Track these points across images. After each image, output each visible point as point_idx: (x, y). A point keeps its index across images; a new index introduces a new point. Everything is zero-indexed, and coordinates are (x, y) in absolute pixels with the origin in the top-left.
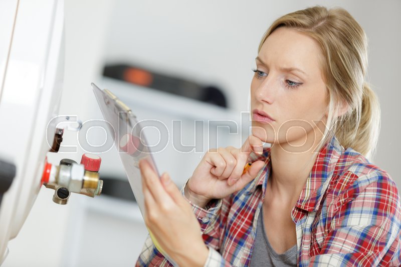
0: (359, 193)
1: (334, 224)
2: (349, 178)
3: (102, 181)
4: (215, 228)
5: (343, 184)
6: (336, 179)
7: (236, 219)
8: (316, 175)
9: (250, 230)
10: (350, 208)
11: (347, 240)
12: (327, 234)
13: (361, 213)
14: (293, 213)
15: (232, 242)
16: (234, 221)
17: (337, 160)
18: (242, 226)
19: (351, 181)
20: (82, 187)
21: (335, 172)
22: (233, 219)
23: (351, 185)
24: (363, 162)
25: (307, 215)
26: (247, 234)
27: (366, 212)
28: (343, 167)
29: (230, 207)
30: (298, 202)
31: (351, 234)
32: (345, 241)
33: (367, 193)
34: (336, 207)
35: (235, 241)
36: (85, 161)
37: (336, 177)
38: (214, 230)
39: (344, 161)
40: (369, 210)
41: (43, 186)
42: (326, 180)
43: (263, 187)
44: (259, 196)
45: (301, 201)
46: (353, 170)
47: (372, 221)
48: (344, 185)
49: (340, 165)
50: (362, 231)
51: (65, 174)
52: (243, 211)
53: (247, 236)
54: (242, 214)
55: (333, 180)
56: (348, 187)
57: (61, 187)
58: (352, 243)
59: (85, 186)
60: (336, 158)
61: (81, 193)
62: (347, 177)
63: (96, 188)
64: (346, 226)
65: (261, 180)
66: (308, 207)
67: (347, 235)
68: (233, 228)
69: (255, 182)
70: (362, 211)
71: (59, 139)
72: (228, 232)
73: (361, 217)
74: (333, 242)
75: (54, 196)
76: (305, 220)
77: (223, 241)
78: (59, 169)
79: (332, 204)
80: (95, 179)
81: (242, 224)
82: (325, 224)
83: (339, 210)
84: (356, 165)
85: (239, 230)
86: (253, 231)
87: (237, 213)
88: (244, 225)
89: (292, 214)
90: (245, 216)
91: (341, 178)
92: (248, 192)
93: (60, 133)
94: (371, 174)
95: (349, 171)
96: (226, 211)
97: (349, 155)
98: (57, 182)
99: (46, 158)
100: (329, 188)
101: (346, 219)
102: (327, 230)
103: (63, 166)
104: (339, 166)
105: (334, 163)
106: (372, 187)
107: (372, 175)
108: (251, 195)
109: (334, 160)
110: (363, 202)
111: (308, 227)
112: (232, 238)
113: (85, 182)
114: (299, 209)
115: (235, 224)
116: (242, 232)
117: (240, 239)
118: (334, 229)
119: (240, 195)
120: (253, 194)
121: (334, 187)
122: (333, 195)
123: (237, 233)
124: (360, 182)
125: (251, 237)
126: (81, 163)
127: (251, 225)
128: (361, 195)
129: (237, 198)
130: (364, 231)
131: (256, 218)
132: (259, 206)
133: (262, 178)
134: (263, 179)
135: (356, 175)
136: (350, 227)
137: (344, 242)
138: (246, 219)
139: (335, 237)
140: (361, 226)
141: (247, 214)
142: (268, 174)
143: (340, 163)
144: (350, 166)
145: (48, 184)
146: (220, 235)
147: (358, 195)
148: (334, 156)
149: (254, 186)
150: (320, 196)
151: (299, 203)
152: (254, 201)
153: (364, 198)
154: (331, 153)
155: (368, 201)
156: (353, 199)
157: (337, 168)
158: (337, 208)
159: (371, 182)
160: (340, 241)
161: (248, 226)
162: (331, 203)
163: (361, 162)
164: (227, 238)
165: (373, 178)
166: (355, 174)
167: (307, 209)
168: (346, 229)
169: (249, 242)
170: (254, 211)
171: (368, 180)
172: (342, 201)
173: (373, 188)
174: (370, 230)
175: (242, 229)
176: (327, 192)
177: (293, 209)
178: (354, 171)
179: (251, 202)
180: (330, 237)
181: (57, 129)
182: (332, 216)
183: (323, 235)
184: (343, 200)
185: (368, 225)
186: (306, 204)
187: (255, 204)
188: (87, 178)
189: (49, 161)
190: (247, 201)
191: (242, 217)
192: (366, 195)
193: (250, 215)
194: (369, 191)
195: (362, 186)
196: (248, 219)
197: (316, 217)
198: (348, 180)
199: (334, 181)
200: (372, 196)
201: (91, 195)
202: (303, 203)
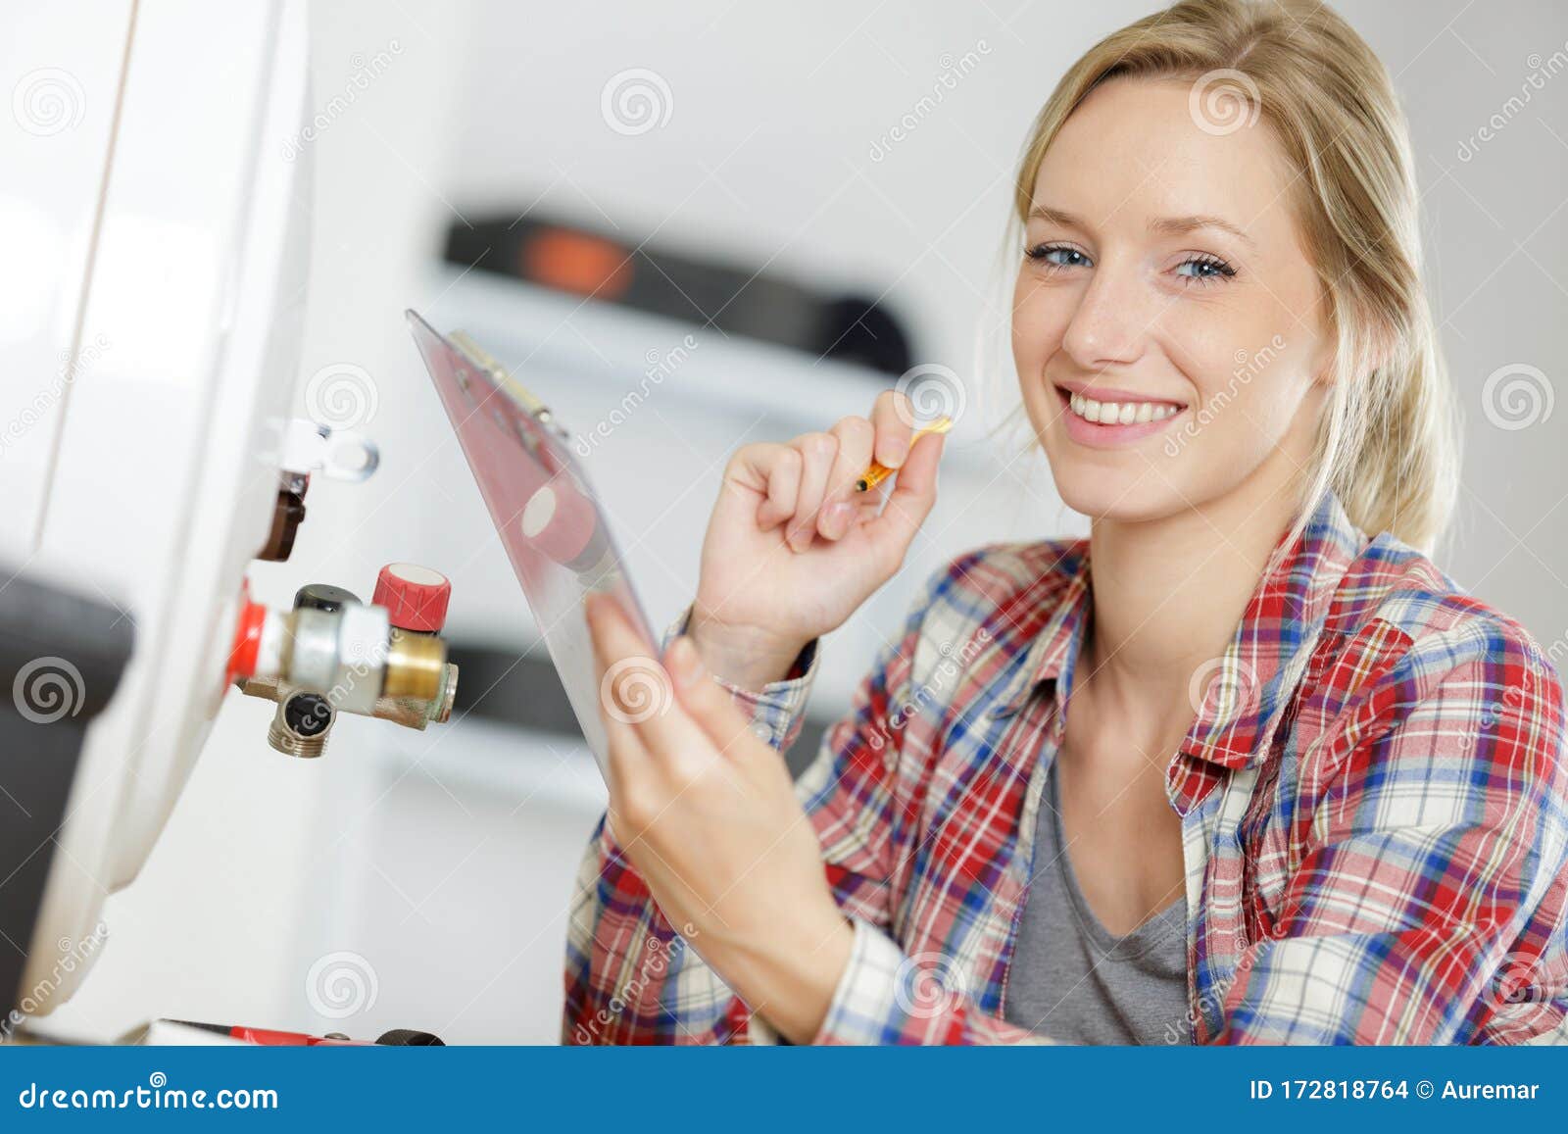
0: (1414, 699)
1: (1325, 821)
2: (1379, 646)
3: (455, 668)
4: (872, 842)
5: (1358, 670)
6: (1332, 649)
7: (957, 808)
8: (1259, 632)
9: (1007, 850)
10: (1385, 759)
11: (1374, 884)
12: (1299, 863)
13: (1428, 777)
14: (1172, 776)
15: (943, 895)
16: (951, 816)
17: (1337, 579)
18: (978, 835)
19: (1387, 656)
20: (383, 694)
21: (1328, 623)
22: (944, 810)
23: (1387, 672)
24: (1433, 586)
25: (1225, 784)
26: (996, 866)
27: (1446, 775)
28: (1359, 605)
29: (931, 765)
30: (1190, 733)
31: (1392, 859)
32: (1367, 888)
33: (1445, 704)
34: (1329, 755)
35: (954, 891)
36: (389, 592)
37: (1332, 642)
38: (866, 850)
39: (1365, 583)
40: (1457, 767)
41: (235, 691)
42: (1296, 651)
43: (1061, 688)
44: (1043, 723)
45: (1204, 731)
46: (1393, 614)
47: (1467, 810)
48: (1360, 675)
49: (1349, 596)
50: (1430, 848)
51: (317, 644)
52: (984, 778)
53: (998, 873)
54: (979, 789)
55: (1321, 652)
56: (1374, 680)
57: (297, 692)
58: (1395, 892)
59: (391, 688)
60: (1337, 571)
61: (378, 714)
62: (1371, 643)
63: (431, 696)
64: (1370, 830)
65: (1051, 660)
66: (1227, 750)
67: (1377, 863)
68: (945, 842)
69: (1030, 671)
70: (1429, 771)
71: (291, 510)
72: (926, 858)
73: (1425, 796)
74: (1323, 891)
75: (273, 725)
76: (1217, 803)
77: (904, 892)
78: (292, 625)
79: (1318, 748)
80: (431, 663)
81: (977, 827)
82: (1291, 822)
83: (1343, 767)
84: (1405, 594)
85: (968, 851)
86: (1021, 852)
87: (960, 786)
88: (986, 833)
89: (1168, 778)
90: (991, 799)
91: (1349, 647)
92: (1002, 709)
93: (295, 490)
94: (1463, 628)
95: (1378, 620)
96: (916, 778)
97: (1382, 561)
98: (285, 675)
99: (246, 584)
100: (1305, 681)
101: (1370, 804)
102: (1297, 847)
103: (308, 615)
104: (1345, 599)
105: (1327, 588)
106: (1464, 679)
107: (1465, 632)
108: (1014, 720)
109: (1326, 577)
110: (1434, 739)
111: (1229, 830)
112: (940, 883)
113: (393, 673)
114: (1194, 760)
115: (952, 829)
116: (979, 858)
117: (969, 886)
118: (1326, 844)
119: (970, 717)
120: (1022, 717)
121: (1326, 680)
122: (1323, 714)
123: (961, 862)
124: (1420, 660)
125: (1013, 875)
126: (377, 600)
127: (1013, 831)
128: (1424, 710)
129: (959, 731)
130: (1437, 847)
131: (1032, 804)
132: (1042, 759)
133: (1056, 653)
134: (1060, 657)
135: (1404, 634)
136: (1388, 832)
137: (1364, 892)
138: (994, 811)
139: (1331, 874)
140: (1427, 828)
141: (996, 790)
142: (1079, 641)
143: (1346, 591)
144: (1382, 602)
145: (252, 680)
146: (893, 870)
147: (1412, 710)
148: (1329, 564)
149: (1023, 686)
150: (1273, 709)
151: (1194, 740)
152: (1024, 742)
153: (1436, 724)
154: (1317, 550)
155: (1453, 733)
156: (1394, 725)
157: (1335, 607)
158: (1335, 760)
159: (1460, 658)
160: (1350, 887)
161: (1003, 837)
162: (1315, 744)
163: (1424, 587)
164: (923, 880)
165: (1468, 644)
166: (1402, 629)
167: (1224, 761)
168: (1370, 842)
169: (1005, 897)
170: (1025, 778)
171: (1451, 653)
172: (1353, 734)
173: (1469, 684)
174: (1461, 842)
175: (980, 848)
176: (1299, 697)
177: (1173, 762)
178: (1398, 620)
179: (1013, 743)
180: (1310, 872)
181: (285, 473)
182: (1315, 792)
183: (1282, 864)
184: (1356, 728)
185: (1451, 826)
186: (1222, 743)
187: (1027, 751)
188: (400, 659)
189: (258, 597)
190: (999, 743)
191: (980, 802)
192: (1443, 713)
193: (1010, 796)
194: (1456, 695)
195: (1426, 673)
196: (1003, 808)
197: (1257, 792)
198: (1375, 654)
199: (1323, 658)
200: (1466, 713)
201: (414, 721)
202: (1209, 738)
